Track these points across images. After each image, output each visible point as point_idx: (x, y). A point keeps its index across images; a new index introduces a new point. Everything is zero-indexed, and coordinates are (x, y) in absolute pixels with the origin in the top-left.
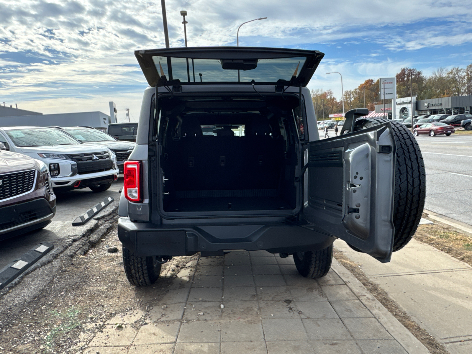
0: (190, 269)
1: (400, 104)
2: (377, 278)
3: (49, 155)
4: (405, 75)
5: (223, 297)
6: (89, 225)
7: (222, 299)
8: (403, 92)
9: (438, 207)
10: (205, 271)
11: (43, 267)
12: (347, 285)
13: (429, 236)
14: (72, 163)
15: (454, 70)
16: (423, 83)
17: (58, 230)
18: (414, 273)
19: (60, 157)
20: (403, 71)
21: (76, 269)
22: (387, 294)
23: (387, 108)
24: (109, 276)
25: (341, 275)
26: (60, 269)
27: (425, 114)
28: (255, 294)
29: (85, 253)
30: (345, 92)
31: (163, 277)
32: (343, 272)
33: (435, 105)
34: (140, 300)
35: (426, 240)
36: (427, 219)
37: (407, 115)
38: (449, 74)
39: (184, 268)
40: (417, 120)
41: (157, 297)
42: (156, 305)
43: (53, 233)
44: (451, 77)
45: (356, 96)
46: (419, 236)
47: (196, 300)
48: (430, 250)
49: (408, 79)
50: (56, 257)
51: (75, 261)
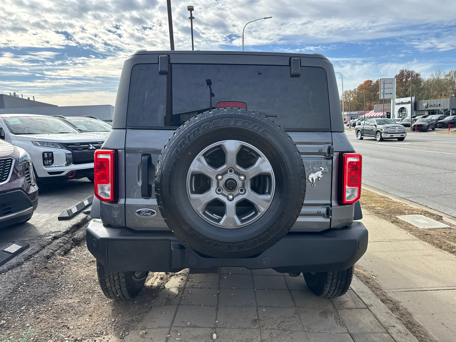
0: (181, 277)
1: (399, 104)
2: (397, 293)
3: (43, 143)
4: (404, 76)
5: (217, 321)
6: (76, 220)
7: (216, 324)
8: (401, 93)
9: (451, 209)
10: (198, 282)
11: (10, 271)
12: (369, 309)
13: (448, 242)
14: (67, 152)
15: (452, 72)
16: (421, 85)
17: (42, 224)
18: (439, 288)
19: (55, 146)
20: (402, 73)
21: (48, 274)
22: (411, 315)
23: (386, 108)
24: (85, 284)
25: (360, 295)
26: (30, 274)
27: (423, 115)
28: (257, 318)
29: (66, 252)
30: (345, 92)
31: (148, 286)
32: (362, 291)
33: (434, 106)
34: (115, 321)
35: (446, 247)
36: (442, 222)
37: (405, 115)
38: (447, 76)
39: (174, 275)
40: (416, 120)
41: (137, 316)
42: (133, 328)
43: (35, 227)
44: (449, 80)
45: (355, 96)
46: (437, 242)
47: (183, 325)
48: (452, 260)
49: (406, 81)
50: (27, 259)
51: (50, 263)
